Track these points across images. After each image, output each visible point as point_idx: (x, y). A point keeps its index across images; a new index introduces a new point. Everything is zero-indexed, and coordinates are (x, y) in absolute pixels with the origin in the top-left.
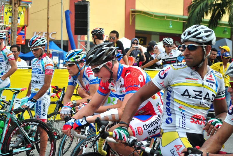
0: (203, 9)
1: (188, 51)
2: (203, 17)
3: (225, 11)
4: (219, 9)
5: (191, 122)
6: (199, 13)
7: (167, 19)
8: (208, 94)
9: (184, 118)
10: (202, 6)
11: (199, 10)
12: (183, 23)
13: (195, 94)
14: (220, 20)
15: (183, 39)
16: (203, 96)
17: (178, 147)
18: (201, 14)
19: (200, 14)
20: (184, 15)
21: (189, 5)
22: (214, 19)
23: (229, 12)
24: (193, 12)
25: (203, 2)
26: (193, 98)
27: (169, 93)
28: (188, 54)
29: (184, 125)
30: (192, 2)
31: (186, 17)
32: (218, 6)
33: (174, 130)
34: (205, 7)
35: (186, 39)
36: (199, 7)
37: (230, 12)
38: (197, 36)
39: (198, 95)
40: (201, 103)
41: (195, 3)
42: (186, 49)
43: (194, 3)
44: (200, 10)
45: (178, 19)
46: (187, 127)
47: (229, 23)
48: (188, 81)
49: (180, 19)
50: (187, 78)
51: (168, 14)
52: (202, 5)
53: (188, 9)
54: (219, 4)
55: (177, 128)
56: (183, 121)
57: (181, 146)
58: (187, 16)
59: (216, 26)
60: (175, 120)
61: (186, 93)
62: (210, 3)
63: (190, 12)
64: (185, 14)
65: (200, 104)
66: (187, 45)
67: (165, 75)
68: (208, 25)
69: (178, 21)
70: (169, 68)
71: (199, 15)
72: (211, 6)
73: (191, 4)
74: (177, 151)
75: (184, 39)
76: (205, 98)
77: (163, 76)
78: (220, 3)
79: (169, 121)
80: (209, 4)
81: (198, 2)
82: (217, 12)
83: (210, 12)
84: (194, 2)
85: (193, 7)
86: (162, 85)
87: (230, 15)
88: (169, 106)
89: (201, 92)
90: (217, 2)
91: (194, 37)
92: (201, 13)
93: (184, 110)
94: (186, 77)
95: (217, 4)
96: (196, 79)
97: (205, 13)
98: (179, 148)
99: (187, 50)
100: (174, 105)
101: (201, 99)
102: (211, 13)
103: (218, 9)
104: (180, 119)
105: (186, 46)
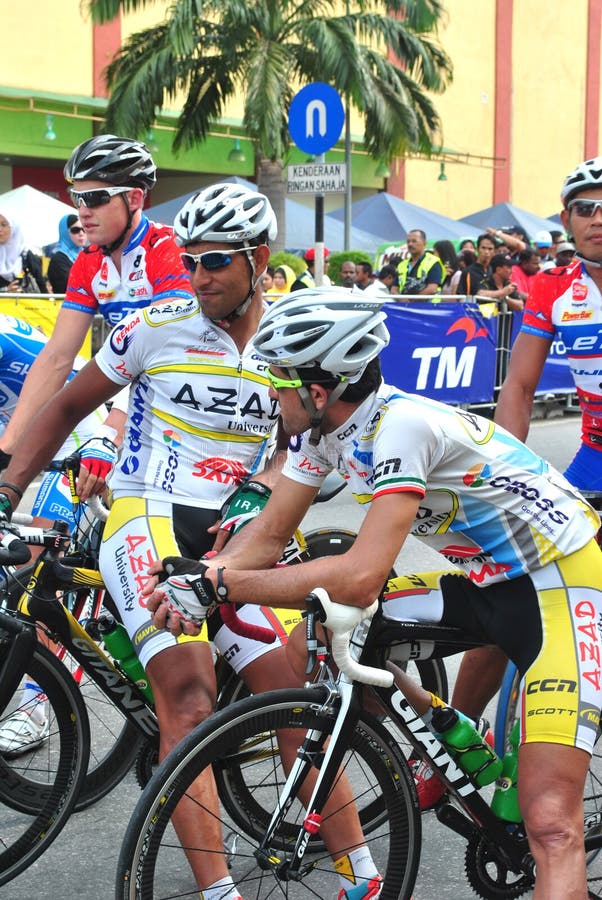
0: (158, 78)
1: (206, 274)
2: (160, 102)
3: (231, 85)
4: (213, 75)
5: (194, 474)
6: (145, 89)
7: (36, 110)
8: (255, 397)
9: (176, 461)
10: (154, 67)
11: (144, 78)
12: (94, 122)
13: (214, 399)
14: (215, 115)
15: (184, 240)
16: (241, 405)
17: (134, 542)
18: (151, 94)
19: (147, 92)
20: (94, 96)
21: (109, 62)
22: (195, 109)
23: (246, 89)
24: (125, 85)
25: (157, 52)
26: (206, 410)
27: (142, 391)
28: (207, 281)
29: (169, 482)
30: (121, 51)
31: (103, 103)
32: (208, 67)
33: (140, 493)
34: (165, 69)
35: (193, 237)
36: (144, 70)
37: (249, 88)
38: (226, 225)
39: (224, 402)
40: (233, 424)
41: (129, 57)
42: (199, 266)
43: (125, 56)
44: (150, 81)
45: (76, 109)
46: (177, 488)
47: (246, 126)
48: (194, 359)
49: (82, 109)
50: (191, 350)
51: (41, 91)
52: (153, 61)
53: (105, 76)
54: (214, 60)
55: (147, 487)
56: (168, 470)
57: (143, 539)
58: (106, 97)
59: (201, 133)
60: (146, 466)
61: (186, 396)
62: (182, 58)
63: (115, 86)
64: (97, 92)
65: (229, 427)
66: (200, 256)
67: (127, 341)
68: (177, 130)
69: (75, 115)
70: (138, 320)
71: (144, 99)
72: (184, 67)
73: (118, 57)
74: (129, 552)
75: (186, 238)
76: (245, 411)
77: (120, 346)
78: (213, 58)
79: (131, 466)
80: (179, 60)
81: (141, 51)
82: (206, 87)
83: (183, 85)
84: (127, 52)
85: (123, 68)
86: (120, 371)
87: (248, 101)
88: (137, 424)
89: (233, 393)
90: (203, 54)
91: (218, 227)
92: (153, 89)
93: (178, 441)
94: (188, 347)
95: (205, 58)
96: (218, 354)
97: (165, 90)
98: (137, 544)
99: (201, 269)
100: (150, 423)
101: (233, 413)
102: (188, 91)
103: (211, 76)
104: (161, 462)
105: (195, 260)
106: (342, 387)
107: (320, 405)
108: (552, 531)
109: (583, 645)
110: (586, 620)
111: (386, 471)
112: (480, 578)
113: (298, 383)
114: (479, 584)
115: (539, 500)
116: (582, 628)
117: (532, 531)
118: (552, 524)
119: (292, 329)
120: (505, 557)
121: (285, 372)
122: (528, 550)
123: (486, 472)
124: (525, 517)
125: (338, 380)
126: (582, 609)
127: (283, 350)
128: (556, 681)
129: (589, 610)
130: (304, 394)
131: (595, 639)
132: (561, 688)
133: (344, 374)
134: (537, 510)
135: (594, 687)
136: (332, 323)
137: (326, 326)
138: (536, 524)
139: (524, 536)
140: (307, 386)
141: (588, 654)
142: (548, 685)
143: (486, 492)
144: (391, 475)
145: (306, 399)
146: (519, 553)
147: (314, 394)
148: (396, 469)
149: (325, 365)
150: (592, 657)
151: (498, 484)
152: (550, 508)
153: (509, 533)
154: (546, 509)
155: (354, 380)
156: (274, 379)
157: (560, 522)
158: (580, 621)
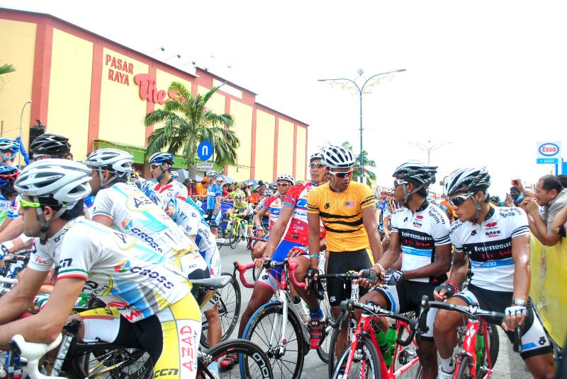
12: (145, 153)
22: (171, 150)
24: (153, 142)
36: (159, 138)
44: (160, 141)
45: (140, 150)
52: (161, 136)
106: (62, 211)
107: (48, 218)
108: (164, 293)
109: (183, 349)
110: (186, 336)
111: (64, 264)
112: (131, 318)
113: (38, 204)
114: (131, 321)
115: (159, 278)
116: (183, 340)
117: (154, 293)
118: (165, 289)
119: (39, 175)
120: (142, 307)
121: (31, 198)
122: (152, 303)
123: (128, 264)
124: (151, 287)
125: (60, 207)
126: (184, 330)
127: (33, 186)
128: (167, 370)
129: (189, 330)
130: (40, 212)
131: (191, 345)
132: (170, 373)
133: (65, 203)
134: (157, 282)
135: (189, 370)
136: (64, 175)
137: (60, 176)
138: (156, 290)
139: (150, 296)
140: (43, 208)
141: (186, 353)
142: (164, 372)
143: (128, 275)
144: (66, 268)
145: (41, 215)
146: (148, 305)
147: (46, 212)
148: (69, 265)
149: (56, 197)
150: (189, 354)
151: (135, 270)
152: (164, 281)
153: (142, 295)
154: (162, 281)
155: (70, 208)
156: (23, 201)
157: (169, 288)
158: (182, 337)
